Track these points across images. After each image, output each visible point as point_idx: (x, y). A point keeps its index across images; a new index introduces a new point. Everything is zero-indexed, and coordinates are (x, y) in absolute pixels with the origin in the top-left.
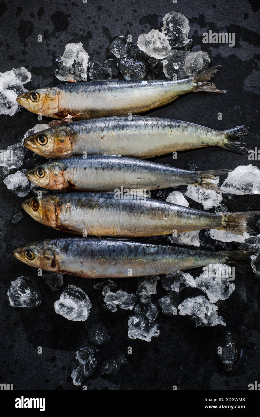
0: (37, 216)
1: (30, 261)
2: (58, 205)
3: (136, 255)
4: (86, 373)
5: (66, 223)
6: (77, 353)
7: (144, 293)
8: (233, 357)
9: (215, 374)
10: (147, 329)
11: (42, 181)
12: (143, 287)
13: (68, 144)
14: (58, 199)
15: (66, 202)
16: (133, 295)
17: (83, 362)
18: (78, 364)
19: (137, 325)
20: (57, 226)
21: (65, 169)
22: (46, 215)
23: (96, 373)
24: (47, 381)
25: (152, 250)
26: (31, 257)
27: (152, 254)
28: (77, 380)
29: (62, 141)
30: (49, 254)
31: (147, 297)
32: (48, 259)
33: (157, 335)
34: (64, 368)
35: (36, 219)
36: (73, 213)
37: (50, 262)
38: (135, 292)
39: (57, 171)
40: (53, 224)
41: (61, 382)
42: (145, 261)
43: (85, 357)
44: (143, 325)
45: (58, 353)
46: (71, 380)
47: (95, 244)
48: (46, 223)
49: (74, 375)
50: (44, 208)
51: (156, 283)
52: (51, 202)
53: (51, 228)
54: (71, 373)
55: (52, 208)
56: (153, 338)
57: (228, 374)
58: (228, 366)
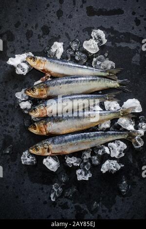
0: (36, 132)
1: (37, 152)
2: (45, 124)
3: (85, 139)
4: (57, 195)
5: (50, 131)
6: (53, 186)
7: (85, 157)
8: (126, 188)
9: (117, 196)
10: (86, 175)
11: (36, 114)
12: (84, 155)
13: (45, 92)
14: (44, 121)
15: (48, 122)
16: (79, 159)
17: (56, 190)
18: (54, 191)
19: (81, 174)
20: (47, 134)
21: (46, 106)
22: (40, 130)
23: (62, 195)
24: (39, 199)
25: (92, 135)
26: (37, 150)
27: (93, 137)
28: (53, 198)
29: (42, 91)
30: (46, 146)
31: (86, 159)
32: (46, 148)
33: (91, 176)
34: (47, 193)
35: (37, 134)
36: (53, 126)
37: (47, 149)
38: (81, 158)
39: (42, 108)
40: (45, 133)
41: (46, 199)
42: (90, 141)
43: (57, 188)
44: (83, 173)
45: (44, 186)
46: (50, 198)
47: (66, 138)
48: (41, 134)
49: (52, 196)
50: (39, 127)
51: (90, 152)
52: (41, 123)
53: (44, 136)
54: (50, 195)
55: (43, 126)
56: (89, 178)
57: (124, 196)
58: (124, 192)
